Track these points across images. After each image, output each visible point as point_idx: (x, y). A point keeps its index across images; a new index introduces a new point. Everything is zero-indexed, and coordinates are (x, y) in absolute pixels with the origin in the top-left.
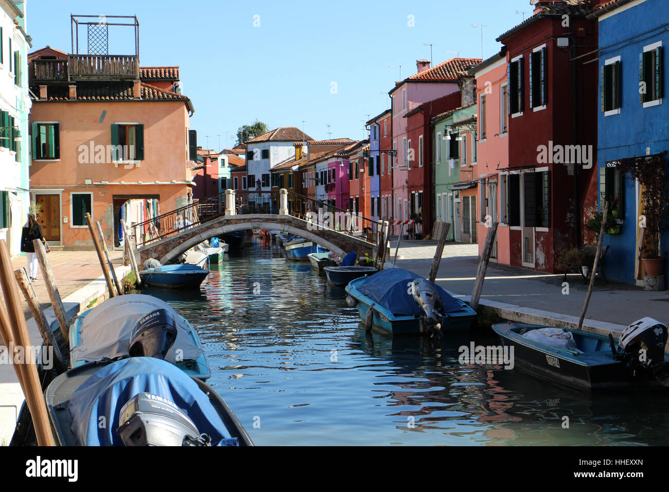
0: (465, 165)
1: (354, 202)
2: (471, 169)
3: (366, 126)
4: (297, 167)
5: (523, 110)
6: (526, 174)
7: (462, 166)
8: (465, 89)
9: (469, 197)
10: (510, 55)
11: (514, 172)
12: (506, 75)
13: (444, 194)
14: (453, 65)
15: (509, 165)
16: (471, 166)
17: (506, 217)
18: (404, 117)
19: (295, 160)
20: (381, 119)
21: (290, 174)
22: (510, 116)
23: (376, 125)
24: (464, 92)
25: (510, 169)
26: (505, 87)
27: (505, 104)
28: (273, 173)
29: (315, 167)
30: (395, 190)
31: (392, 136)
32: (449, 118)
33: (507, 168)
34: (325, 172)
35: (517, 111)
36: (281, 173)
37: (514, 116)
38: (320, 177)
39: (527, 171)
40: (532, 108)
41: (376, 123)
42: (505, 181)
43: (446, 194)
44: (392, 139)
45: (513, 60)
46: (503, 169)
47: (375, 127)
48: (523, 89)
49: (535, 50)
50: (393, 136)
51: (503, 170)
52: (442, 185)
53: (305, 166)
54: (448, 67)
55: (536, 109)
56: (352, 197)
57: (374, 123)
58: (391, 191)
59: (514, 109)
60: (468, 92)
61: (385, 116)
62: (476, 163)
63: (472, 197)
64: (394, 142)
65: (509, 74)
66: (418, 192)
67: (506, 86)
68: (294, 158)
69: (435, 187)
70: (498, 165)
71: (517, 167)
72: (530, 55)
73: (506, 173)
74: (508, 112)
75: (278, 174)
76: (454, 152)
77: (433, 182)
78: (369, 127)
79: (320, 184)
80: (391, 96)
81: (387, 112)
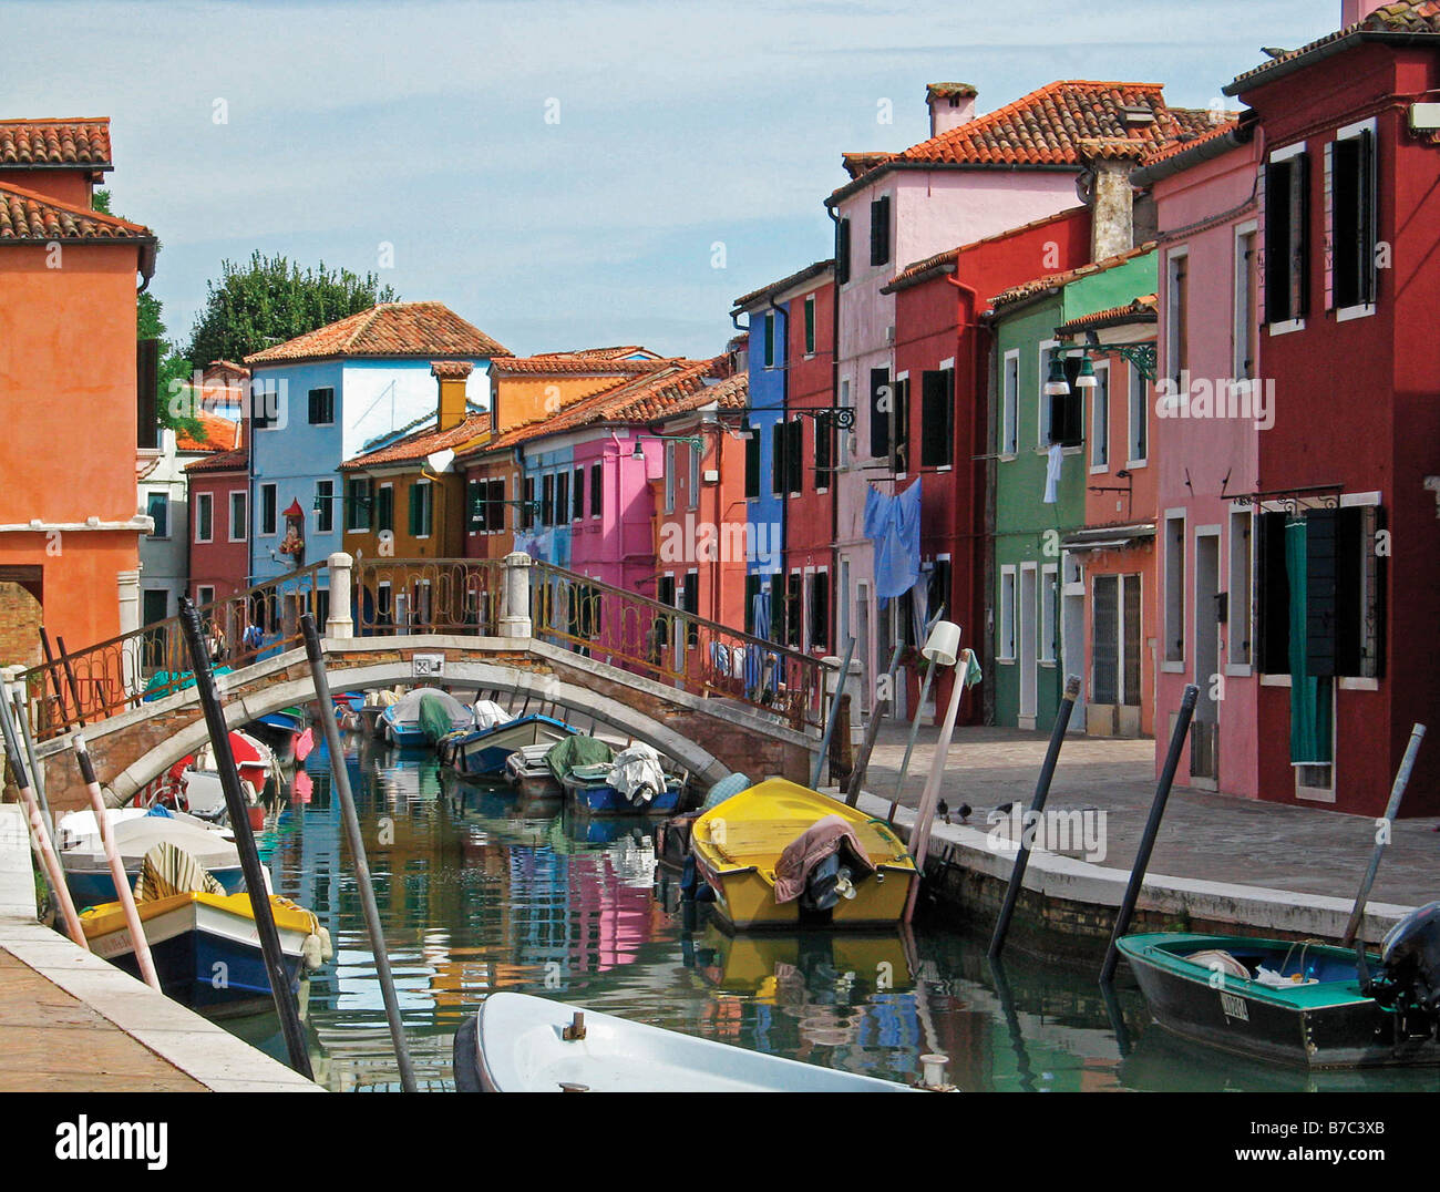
0: (1104, 469)
1: (680, 590)
2: (1124, 482)
3: (734, 315)
4: (449, 455)
5: (1305, 312)
6: (1311, 514)
7: (1093, 470)
8: (1104, 197)
9: (1116, 579)
10: (1267, 139)
11: (1274, 506)
12: (1253, 199)
13: (1025, 566)
14: (1058, 106)
15: (1260, 483)
16: (1123, 474)
17: (1246, 645)
18: (885, 292)
19: (439, 429)
20: (794, 294)
21: (420, 482)
22: (1265, 327)
23: (772, 313)
24: (1101, 211)
25: (1260, 497)
26: (1249, 237)
27: (1249, 289)
28: (354, 477)
29: (522, 459)
30: (843, 551)
31: (836, 359)
32: (1049, 304)
33: (1254, 495)
34: (562, 478)
35: (1286, 317)
36: (386, 479)
37: (1278, 329)
38: (538, 495)
39: (1316, 503)
40: (1333, 312)
41: (774, 306)
42: (1247, 534)
43: (1032, 565)
44: (836, 367)
45: (1277, 156)
46: (1242, 497)
47: (770, 319)
48: (1306, 250)
49: (1344, 133)
50: (841, 357)
51: (1242, 499)
52: (1019, 534)
53: (480, 453)
54: (1041, 112)
55: (1344, 315)
56: (669, 574)
57: (768, 305)
58: (829, 555)
59: (1277, 311)
60: (1112, 210)
61: (811, 281)
62: (1142, 463)
63: (1125, 579)
64: (843, 378)
65: (1261, 200)
66: (933, 559)
67: (1255, 232)
68: (434, 421)
69: (993, 540)
70: (1225, 482)
71: (1285, 493)
72: (1328, 148)
73: (1251, 508)
74: (1260, 314)
75: (372, 481)
76: (1066, 421)
77: (988, 521)
78: (744, 319)
79: (537, 521)
80: (835, 211)
81: (818, 269)
